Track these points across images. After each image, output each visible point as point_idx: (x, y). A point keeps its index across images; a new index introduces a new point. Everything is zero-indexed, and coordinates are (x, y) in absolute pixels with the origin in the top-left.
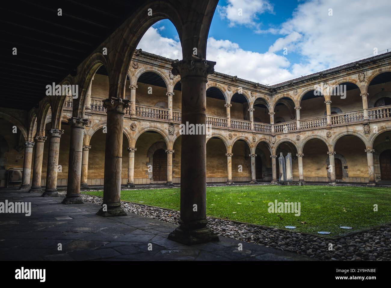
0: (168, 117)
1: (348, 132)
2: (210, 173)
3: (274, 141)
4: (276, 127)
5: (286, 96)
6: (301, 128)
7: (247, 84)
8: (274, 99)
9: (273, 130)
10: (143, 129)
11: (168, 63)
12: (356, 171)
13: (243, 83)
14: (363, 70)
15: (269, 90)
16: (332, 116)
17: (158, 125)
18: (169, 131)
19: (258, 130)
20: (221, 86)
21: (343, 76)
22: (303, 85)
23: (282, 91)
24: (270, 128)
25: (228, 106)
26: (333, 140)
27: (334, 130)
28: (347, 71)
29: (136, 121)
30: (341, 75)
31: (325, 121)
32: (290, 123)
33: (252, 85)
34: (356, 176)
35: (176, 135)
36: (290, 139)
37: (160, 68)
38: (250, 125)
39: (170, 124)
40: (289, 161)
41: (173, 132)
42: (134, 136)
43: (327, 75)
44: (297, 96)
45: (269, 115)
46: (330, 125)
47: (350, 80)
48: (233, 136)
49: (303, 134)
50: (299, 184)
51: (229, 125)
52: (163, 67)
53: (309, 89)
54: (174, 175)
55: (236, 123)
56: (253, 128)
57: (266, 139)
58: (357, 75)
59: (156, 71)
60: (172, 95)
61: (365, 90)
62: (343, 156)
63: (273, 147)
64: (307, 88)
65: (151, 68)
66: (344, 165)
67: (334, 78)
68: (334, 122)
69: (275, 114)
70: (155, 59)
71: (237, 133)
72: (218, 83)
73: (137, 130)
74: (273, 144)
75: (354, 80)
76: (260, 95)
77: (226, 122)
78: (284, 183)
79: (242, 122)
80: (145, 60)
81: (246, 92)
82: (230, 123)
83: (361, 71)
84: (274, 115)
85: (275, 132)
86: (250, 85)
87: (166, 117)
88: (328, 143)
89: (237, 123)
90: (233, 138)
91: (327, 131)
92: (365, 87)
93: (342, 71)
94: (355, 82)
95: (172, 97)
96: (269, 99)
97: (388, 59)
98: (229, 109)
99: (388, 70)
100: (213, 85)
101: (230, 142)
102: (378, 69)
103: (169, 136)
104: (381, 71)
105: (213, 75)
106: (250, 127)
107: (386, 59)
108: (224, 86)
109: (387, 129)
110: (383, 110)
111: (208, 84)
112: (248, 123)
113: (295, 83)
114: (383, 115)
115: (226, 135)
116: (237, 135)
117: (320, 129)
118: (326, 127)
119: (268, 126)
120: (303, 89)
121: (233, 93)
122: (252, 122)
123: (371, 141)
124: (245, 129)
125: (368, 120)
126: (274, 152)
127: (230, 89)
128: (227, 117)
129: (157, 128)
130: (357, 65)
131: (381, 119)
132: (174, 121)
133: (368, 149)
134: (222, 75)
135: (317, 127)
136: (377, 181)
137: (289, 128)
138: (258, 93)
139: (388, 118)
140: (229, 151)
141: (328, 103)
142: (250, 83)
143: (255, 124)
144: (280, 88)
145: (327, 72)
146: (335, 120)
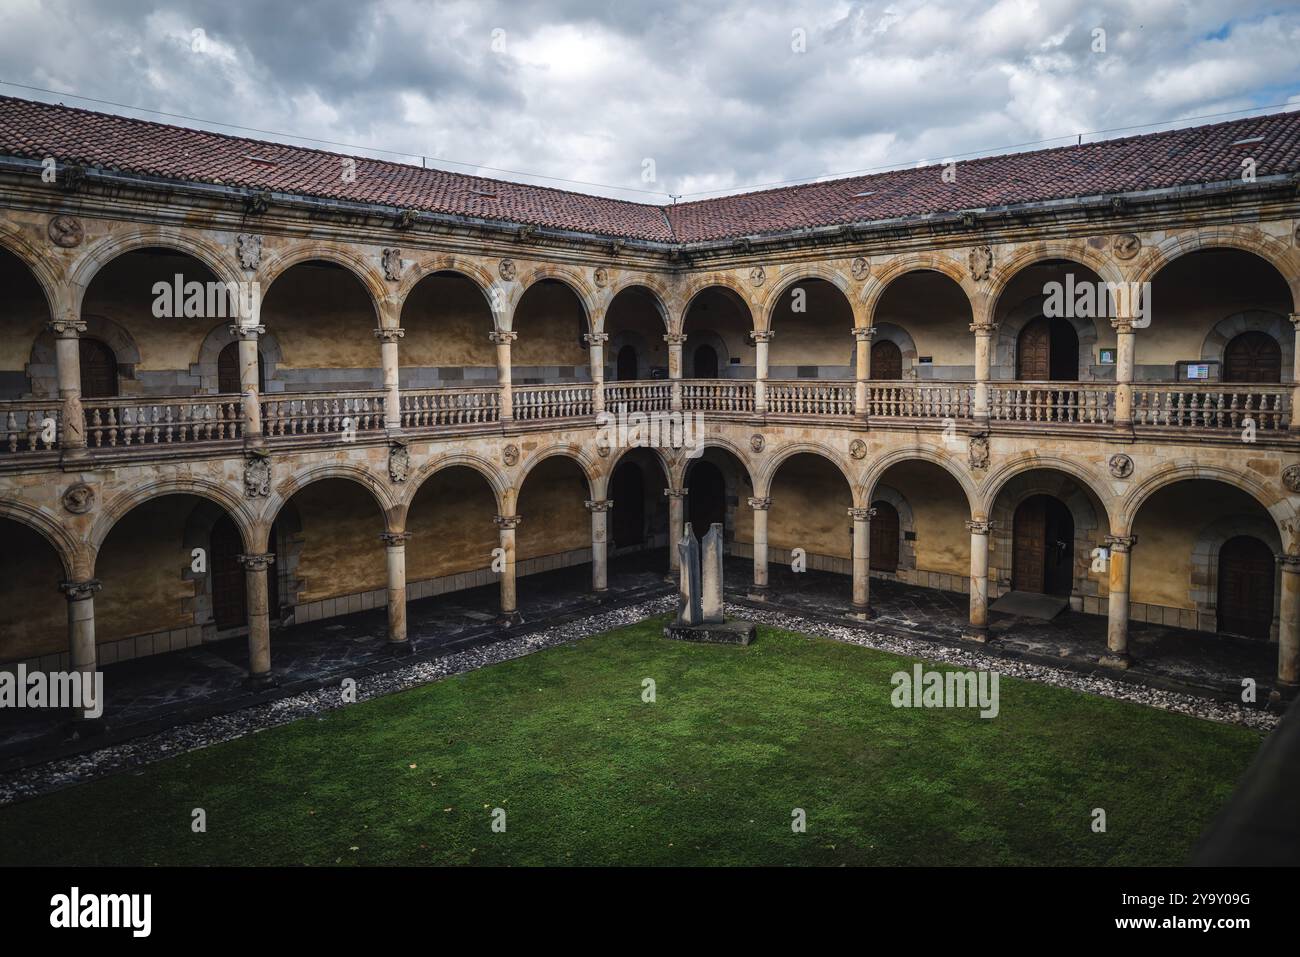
0: (244, 425)
1: (919, 450)
2: (450, 560)
4: (689, 391)
5: (724, 283)
6: (770, 410)
7: (577, 246)
8: (683, 286)
9: (676, 398)
10: (125, 497)
11: (227, 205)
12: (939, 553)
13: (562, 245)
14: (985, 239)
15: (667, 257)
16: (872, 386)
17: (198, 469)
18: (247, 483)
21: (921, 247)
23: (710, 263)
24: (666, 394)
25: (502, 340)
26: (870, 471)
27: (874, 437)
28: (935, 232)
29: (89, 471)
30: (915, 242)
31: (848, 397)
32: (733, 384)
33: (598, 249)
34: (941, 567)
35: (281, 494)
36: (732, 442)
37: (192, 227)
38: (591, 395)
39: (247, 456)
40: (714, 553)
42: (86, 535)
43: (868, 236)
44: (762, 291)
45: (666, 345)
46: (864, 417)
47: (941, 267)
48: (521, 451)
49: (773, 432)
50: (740, 639)
51: (507, 411)
52: (207, 224)
53: (805, 273)
54: (303, 593)
55: (533, 400)
56: (600, 404)
58: (967, 251)
59: (176, 242)
60: (254, 335)
61: (986, 312)
62: (904, 498)
63: (674, 462)
64: (798, 269)
65: (150, 233)
66: (905, 528)
67: (890, 250)
68: (876, 407)
69: (685, 339)
70: (162, 198)
71: (536, 439)
72: (459, 256)
73: (96, 509)
75: (953, 267)
76: (631, 278)
77: (493, 401)
78: (691, 631)
79: (557, 393)
80: (111, 205)
81: (575, 276)
82: (510, 403)
83: (981, 239)
84: (685, 345)
85: (683, 407)
86: (592, 248)
87: (233, 427)
88: (854, 478)
89: (540, 400)
90: (521, 457)
91: (854, 436)
92: (989, 299)
93: (917, 230)
94: (957, 275)
95: (254, 344)
96: (668, 289)
97: (1069, 216)
98: (505, 352)
99: (1066, 253)
100: (436, 267)
101: (508, 476)
102: (1034, 244)
103: (249, 505)
104: (1043, 254)
105: (434, 229)
106: (588, 406)
107: (1064, 217)
108: (484, 264)
109: (1042, 462)
110: (1034, 394)
111: (416, 266)
112: (584, 392)
113: (755, 245)
114: (1033, 409)
115: (494, 454)
116: (535, 444)
117: (829, 425)
118: (851, 420)
119: (658, 388)
120: (783, 267)
121: (524, 286)
122: (597, 384)
123: (988, 495)
124: (571, 414)
125: (987, 420)
126: (679, 477)
127: (510, 273)
128: (499, 384)
129: (194, 483)
130: (969, 222)
131: (1025, 425)
132: (266, 442)
133: (978, 520)
134: (472, 228)
135: (821, 415)
136: (1000, 595)
137: (730, 402)
138: (623, 272)
139: (1047, 426)
140: (507, 510)
141: (863, 337)
142: (591, 243)
143: (611, 390)
144: (703, 253)
145: (868, 224)
146: (881, 399)
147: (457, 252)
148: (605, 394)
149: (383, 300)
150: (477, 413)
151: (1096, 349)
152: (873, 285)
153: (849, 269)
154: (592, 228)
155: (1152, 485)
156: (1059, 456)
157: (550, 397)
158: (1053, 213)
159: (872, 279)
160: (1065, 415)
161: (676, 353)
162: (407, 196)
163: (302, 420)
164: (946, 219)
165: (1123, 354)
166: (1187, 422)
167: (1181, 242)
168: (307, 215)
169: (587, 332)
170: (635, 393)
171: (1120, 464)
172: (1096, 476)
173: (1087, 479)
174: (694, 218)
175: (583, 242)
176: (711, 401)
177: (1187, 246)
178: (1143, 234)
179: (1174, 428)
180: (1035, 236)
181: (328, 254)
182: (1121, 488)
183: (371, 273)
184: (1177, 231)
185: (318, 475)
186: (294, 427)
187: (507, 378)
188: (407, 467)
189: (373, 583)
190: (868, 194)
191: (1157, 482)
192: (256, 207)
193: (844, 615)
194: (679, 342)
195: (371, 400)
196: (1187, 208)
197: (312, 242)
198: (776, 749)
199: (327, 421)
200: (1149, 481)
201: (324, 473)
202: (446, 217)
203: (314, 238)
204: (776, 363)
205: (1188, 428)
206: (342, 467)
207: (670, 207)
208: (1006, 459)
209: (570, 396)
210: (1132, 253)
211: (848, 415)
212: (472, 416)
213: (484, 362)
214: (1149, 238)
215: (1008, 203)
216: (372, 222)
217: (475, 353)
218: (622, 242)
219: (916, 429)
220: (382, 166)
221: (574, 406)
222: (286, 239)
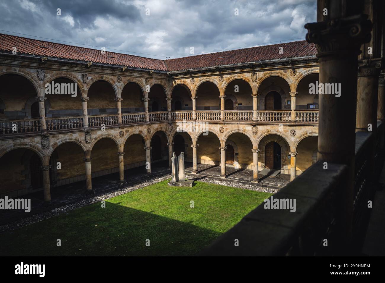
0: (41, 127)
1: (238, 130)
2: (103, 166)
3: (170, 129)
4: (173, 114)
5: (183, 83)
6: (197, 119)
7: (140, 73)
8: (171, 84)
9: (170, 117)
11: (34, 61)
12: (245, 159)
13: (135, 72)
14: (255, 70)
15: (166, 76)
16: (225, 112)
17: (27, 140)
18: (42, 145)
19: (154, 120)
20: (108, 78)
21: (238, 73)
22: (200, 75)
23: (179, 77)
24: (167, 115)
25: (118, 100)
26: (225, 136)
27: (226, 126)
28: (242, 68)
30: (236, 71)
31: (219, 115)
32: (186, 112)
33: (146, 73)
34: (245, 163)
35: (53, 147)
37: (23, 67)
38: (145, 116)
39: (42, 136)
40: (182, 161)
41: (47, 145)
43: (223, 70)
44: (194, 85)
45: (166, 101)
46: (223, 121)
47: (244, 78)
48: (125, 133)
50: (190, 185)
51: (120, 121)
52: (28, 67)
53: (206, 80)
54: (59, 177)
55: (128, 118)
56: (148, 119)
57: (162, 128)
58: (251, 74)
59: (18, 72)
61: (256, 91)
62: (235, 144)
63: (169, 135)
64: (204, 79)
65: (9, 69)
66: (235, 152)
67: (229, 74)
68: (226, 118)
69: (172, 99)
70: (13, 59)
71: (129, 129)
72: (105, 76)
74: (170, 131)
75: (246, 78)
76: (156, 82)
77: (116, 118)
78: (176, 184)
79: (135, 116)
81: (139, 81)
82: (121, 119)
84: (172, 101)
85: (172, 119)
86: (144, 73)
87: (37, 128)
88: (221, 138)
89: (130, 118)
90: (125, 135)
91: (221, 126)
92: (257, 87)
93: (237, 68)
94: (248, 81)
95: (43, 103)
96: (167, 85)
97: (278, 64)
98: (119, 104)
99: (277, 74)
100: (98, 79)
101: (121, 141)
102: (269, 72)
103: (43, 151)
104: (271, 74)
105: (97, 68)
106: (144, 119)
107: (276, 64)
108: (112, 78)
109: (272, 132)
110: (269, 113)
111: (92, 79)
112: (143, 115)
113: (191, 72)
114: (269, 118)
115: (116, 134)
116: (129, 131)
117: (213, 123)
118: (220, 122)
119: (164, 114)
120: (199, 78)
121: (124, 84)
122: (147, 113)
123: (257, 142)
124: (139, 122)
125: (257, 121)
126: (171, 139)
127: (120, 81)
128: (117, 113)
129: (25, 145)
130: (251, 66)
131: (267, 122)
132: (48, 132)
133: (255, 149)
134: (109, 67)
135: (211, 121)
136: (262, 170)
137: (185, 117)
138: (153, 80)
139: (273, 122)
140: (121, 150)
141: (222, 98)
142: (144, 71)
143: (151, 114)
144: (177, 75)
145: (223, 66)
146: (228, 116)
147: (104, 75)
148: (149, 115)
149: (82, 89)
150: (111, 122)
151: (286, 101)
152: (225, 83)
153: (218, 79)
154: (144, 67)
155: (301, 138)
156: (276, 130)
157: (133, 117)
158: (273, 63)
159: (224, 82)
160: (278, 119)
161: (169, 103)
162: (89, 58)
163: (59, 125)
164: (245, 65)
165: (293, 102)
166: (310, 120)
167: (307, 71)
168: (59, 64)
169: (143, 98)
170: (158, 115)
171: (293, 133)
172: (286, 136)
173: (284, 137)
174: (173, 63)
175: (141, 71)
176: (180, 117)
177: (309, 72)
178: (297, 69)
179: (306, 122)
180: (269, 70)
181: (66, 76)
182: (293, 139)
183: (79, 81)
184: (306, 68)
185: (64, 141)
186: (56, 127)
187: (120, 111)
188: (91, 138)
189: (81, 173)
190: (223, 57)
191: (302, 137)
192: (43, 62)
193: (219, 177)
194: (170, 100)
195: (79, 119)
196: (308, 62)
197: (60, 72)
198: (201, 215)
199: (66, 125)
200: (300, 137)
201: (66, 141)
202: (101, 65)
203: (61, 71)
204: (198, 106)
205: (310, 122)
206: (71, 139)
207: (166, 60)
208: (262, 132)
209: (139, 116)
210: (295, 74)
211: (219, 120)
212: (110, 123)
213: (112, 107)
214: (299, 70)
215: (261, 60)
216: (79, 66)
217: (110, 104)
218: (153, 71)
219: (237, 124)
220: (80, 49)
221: (140, 119)
222: (52, 71)
